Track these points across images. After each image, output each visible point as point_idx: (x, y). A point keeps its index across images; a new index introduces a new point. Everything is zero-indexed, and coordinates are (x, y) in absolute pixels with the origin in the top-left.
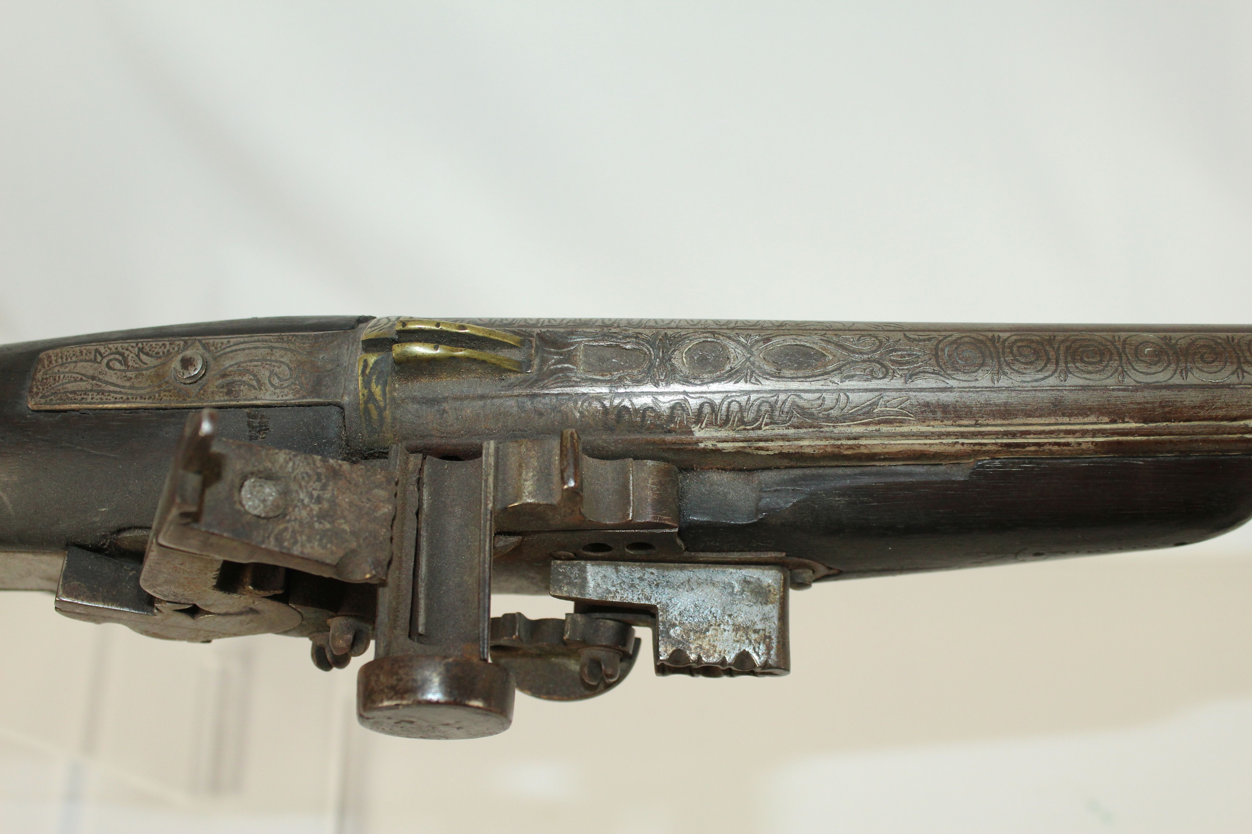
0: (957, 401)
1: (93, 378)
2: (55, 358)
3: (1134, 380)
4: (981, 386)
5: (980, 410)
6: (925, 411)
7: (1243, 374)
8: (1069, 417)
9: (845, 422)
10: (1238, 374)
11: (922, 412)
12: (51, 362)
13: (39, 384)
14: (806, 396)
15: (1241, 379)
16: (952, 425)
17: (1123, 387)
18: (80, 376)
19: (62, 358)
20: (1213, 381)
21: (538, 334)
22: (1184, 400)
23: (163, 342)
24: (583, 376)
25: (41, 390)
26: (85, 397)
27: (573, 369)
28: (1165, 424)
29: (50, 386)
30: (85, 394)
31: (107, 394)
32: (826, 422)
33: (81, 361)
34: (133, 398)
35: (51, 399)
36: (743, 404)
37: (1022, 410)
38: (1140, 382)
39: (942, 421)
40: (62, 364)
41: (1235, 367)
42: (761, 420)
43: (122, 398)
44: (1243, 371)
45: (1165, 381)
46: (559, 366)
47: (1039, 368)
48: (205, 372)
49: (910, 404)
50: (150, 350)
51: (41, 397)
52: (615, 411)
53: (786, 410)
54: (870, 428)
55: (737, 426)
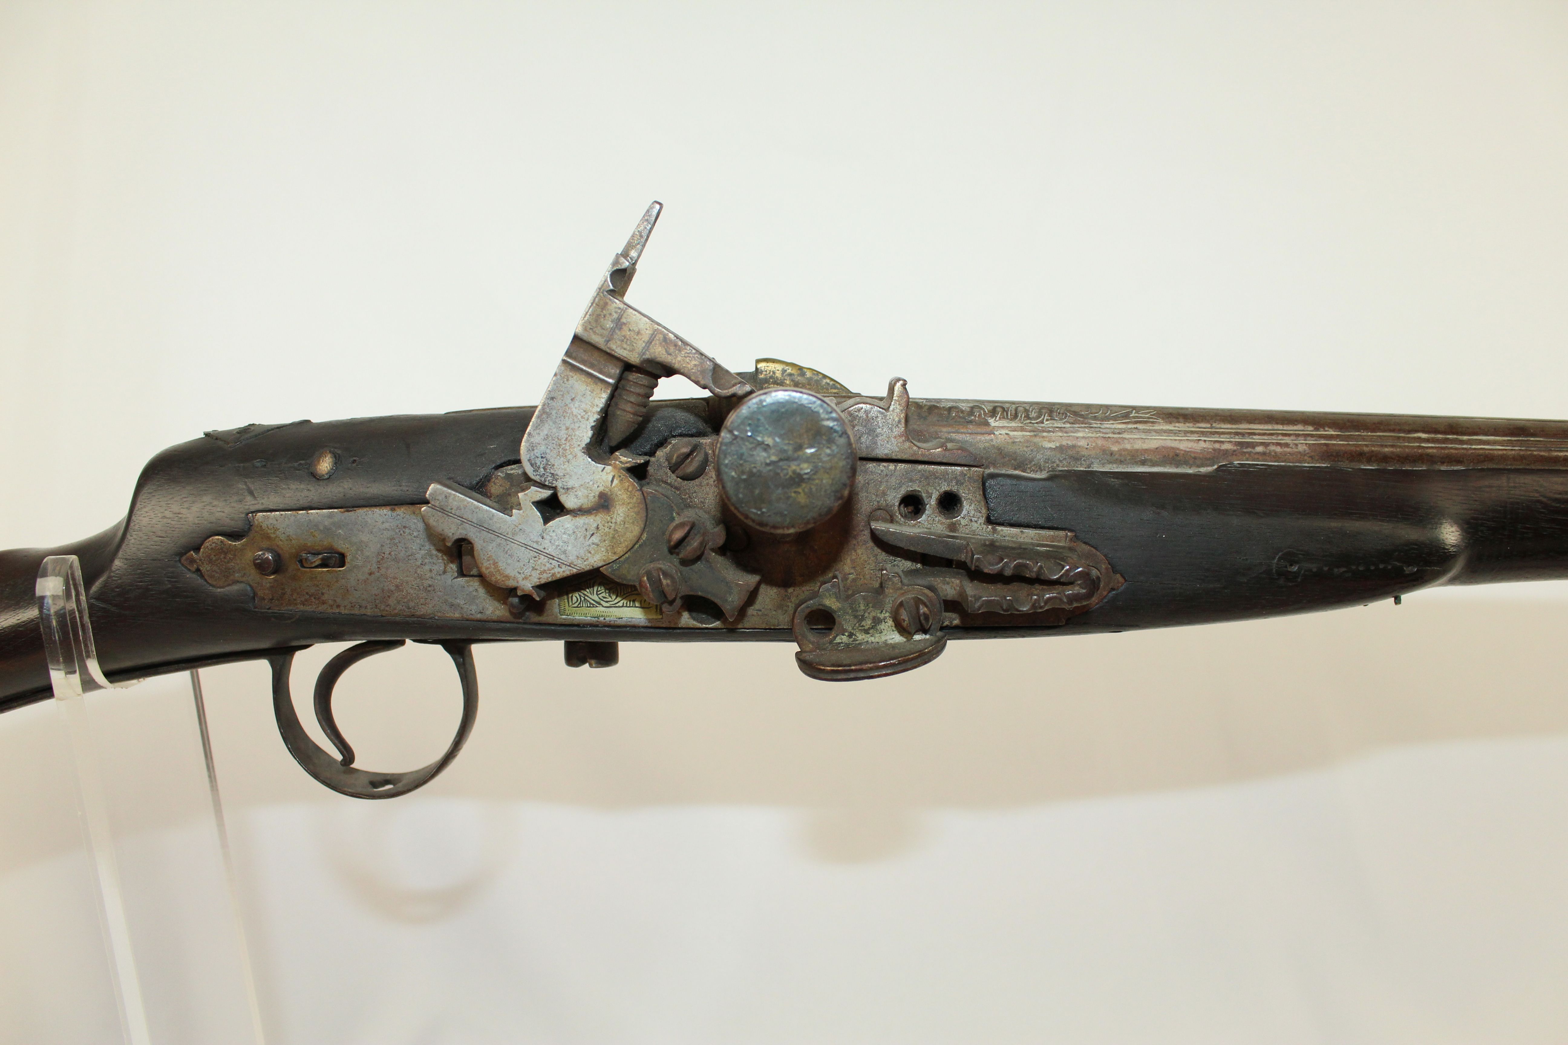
52: (927, 407)
53: (1061, 412)
54: (1130, 426)
55: (1024, 420)
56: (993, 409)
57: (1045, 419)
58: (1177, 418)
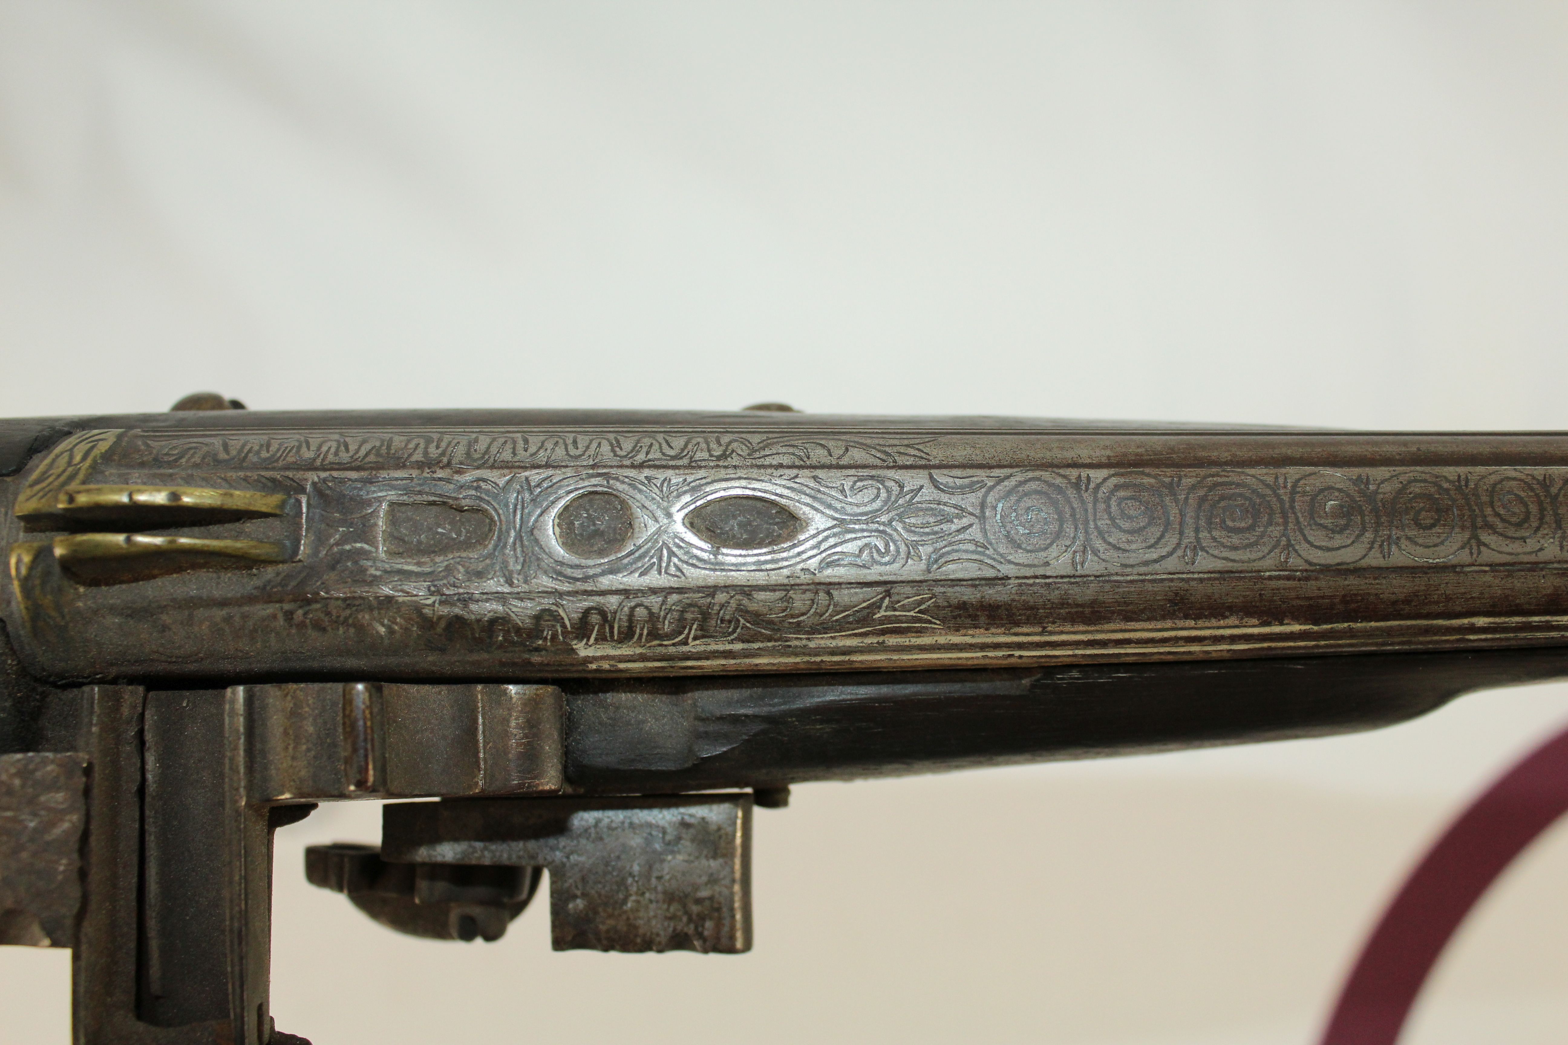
0: (1013, 600)
3: (1306, 561)
4: (1055, 575)
5: (1051, 613)
6: (960, 616)
7: (1479, 549)
8: (1195, 619)
9: (826, 633)
10: (1471, 549)
11: (955, 618)
14: (761, 596)
15: (1475, 556)
16: (1004, 633)
17: (1287, 573)
20: (1431, 561)
21: (314, 484)
22: (1381, 591)
24: (387, 566)
27: (370, 552)
28: (1346, 625)
32: (794, 634)
36: (655, 610)
37: (1119, 613)
38: (1316, 565)
39: (987, 629)
41: (1467, 535)
42: (686, 632)
44: (1480, 543)
45: (1354, 562)
46: (348, 547)
47: (1153, 541)
49: (935, 606)
52: (443, 624)
53: (727, 617)
54: (869, 640)
55: (647, 641)
56: (581, 619)
57: (691, 636)
58: (974, 617)
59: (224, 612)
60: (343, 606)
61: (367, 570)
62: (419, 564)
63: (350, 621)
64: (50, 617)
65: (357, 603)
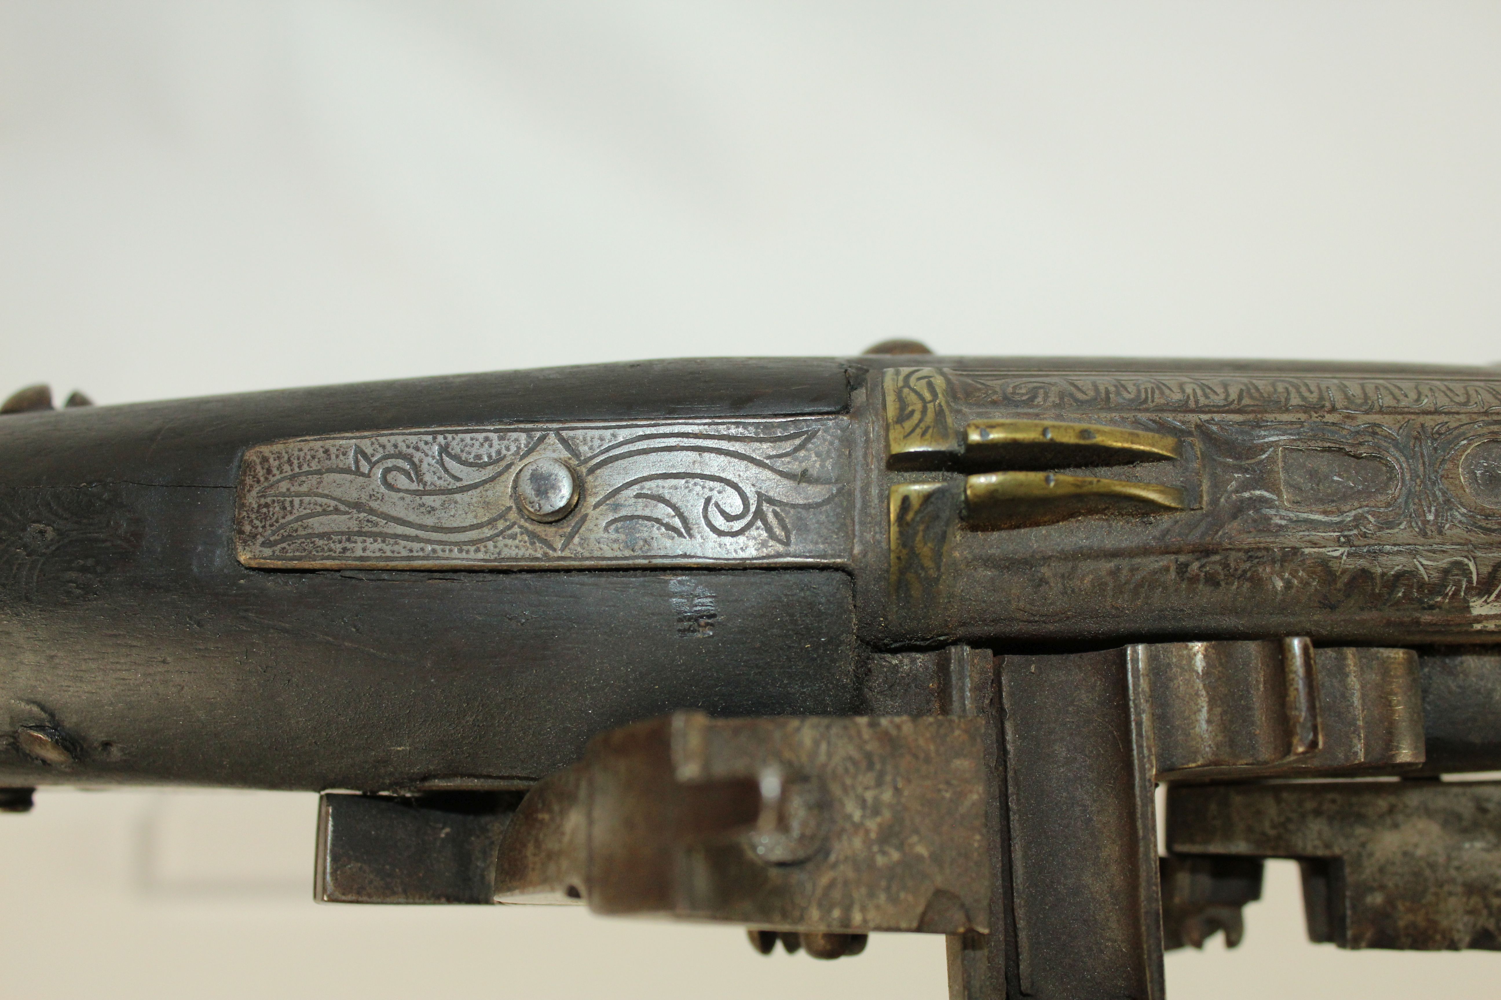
1: (358, 506)
2: (277, 463)
12: (269, 471)
13: (253, 516)
18: (333, 503)
19: (290, 462)
21: (1197, 426)
23: (484, 434)
24: (1292, 515)
25: (260, 530)
26: (349, 545)
27: (1273, 500)
29: (277, 521)
30: (349, 540)
31: (392, 541)
33: (330, 470)
34: (443, 551)
35: (284, 548)
40: (292, 478)
43: (422, 549)
46: (1246, 495)
48: (579, 498)
50: (462, 451)
51: (263, 544)
56: (1490, 573)
59: (1112, 565)
60: (1244, 557)
61: (1271, 519)
62: (1325, 513)
63: (1249, 574)
64: (923, 568)
65: (1260, 554)
